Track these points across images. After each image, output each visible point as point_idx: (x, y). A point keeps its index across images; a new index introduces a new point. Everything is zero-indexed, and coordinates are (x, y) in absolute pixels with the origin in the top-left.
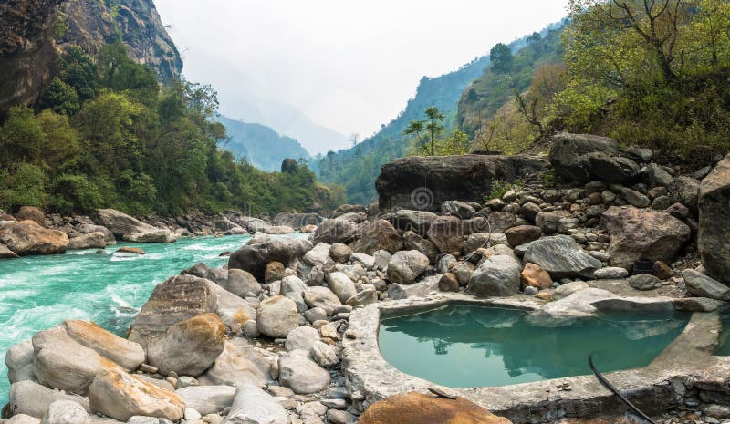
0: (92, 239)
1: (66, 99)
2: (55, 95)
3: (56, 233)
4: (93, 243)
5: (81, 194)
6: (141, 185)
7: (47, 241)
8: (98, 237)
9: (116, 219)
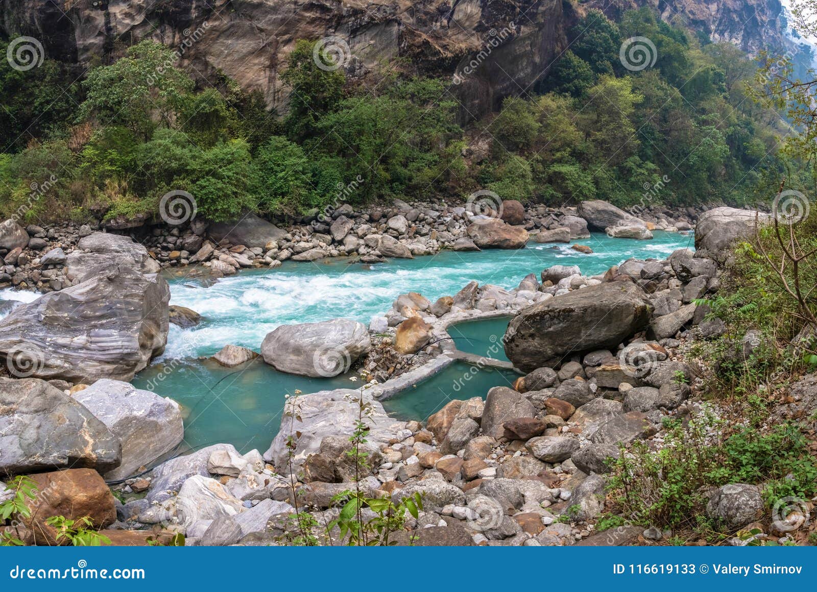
0: (557, 234)
1: (576, 77)
2: (565, 72)
3: (516, 230)
4: (558, 238)
5: (570, 185)
6: (643, 174)
7: (507, 237)
8: (563, 232)
9: (599, 212)
